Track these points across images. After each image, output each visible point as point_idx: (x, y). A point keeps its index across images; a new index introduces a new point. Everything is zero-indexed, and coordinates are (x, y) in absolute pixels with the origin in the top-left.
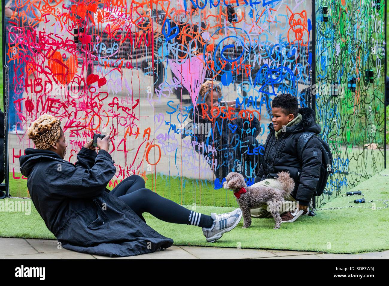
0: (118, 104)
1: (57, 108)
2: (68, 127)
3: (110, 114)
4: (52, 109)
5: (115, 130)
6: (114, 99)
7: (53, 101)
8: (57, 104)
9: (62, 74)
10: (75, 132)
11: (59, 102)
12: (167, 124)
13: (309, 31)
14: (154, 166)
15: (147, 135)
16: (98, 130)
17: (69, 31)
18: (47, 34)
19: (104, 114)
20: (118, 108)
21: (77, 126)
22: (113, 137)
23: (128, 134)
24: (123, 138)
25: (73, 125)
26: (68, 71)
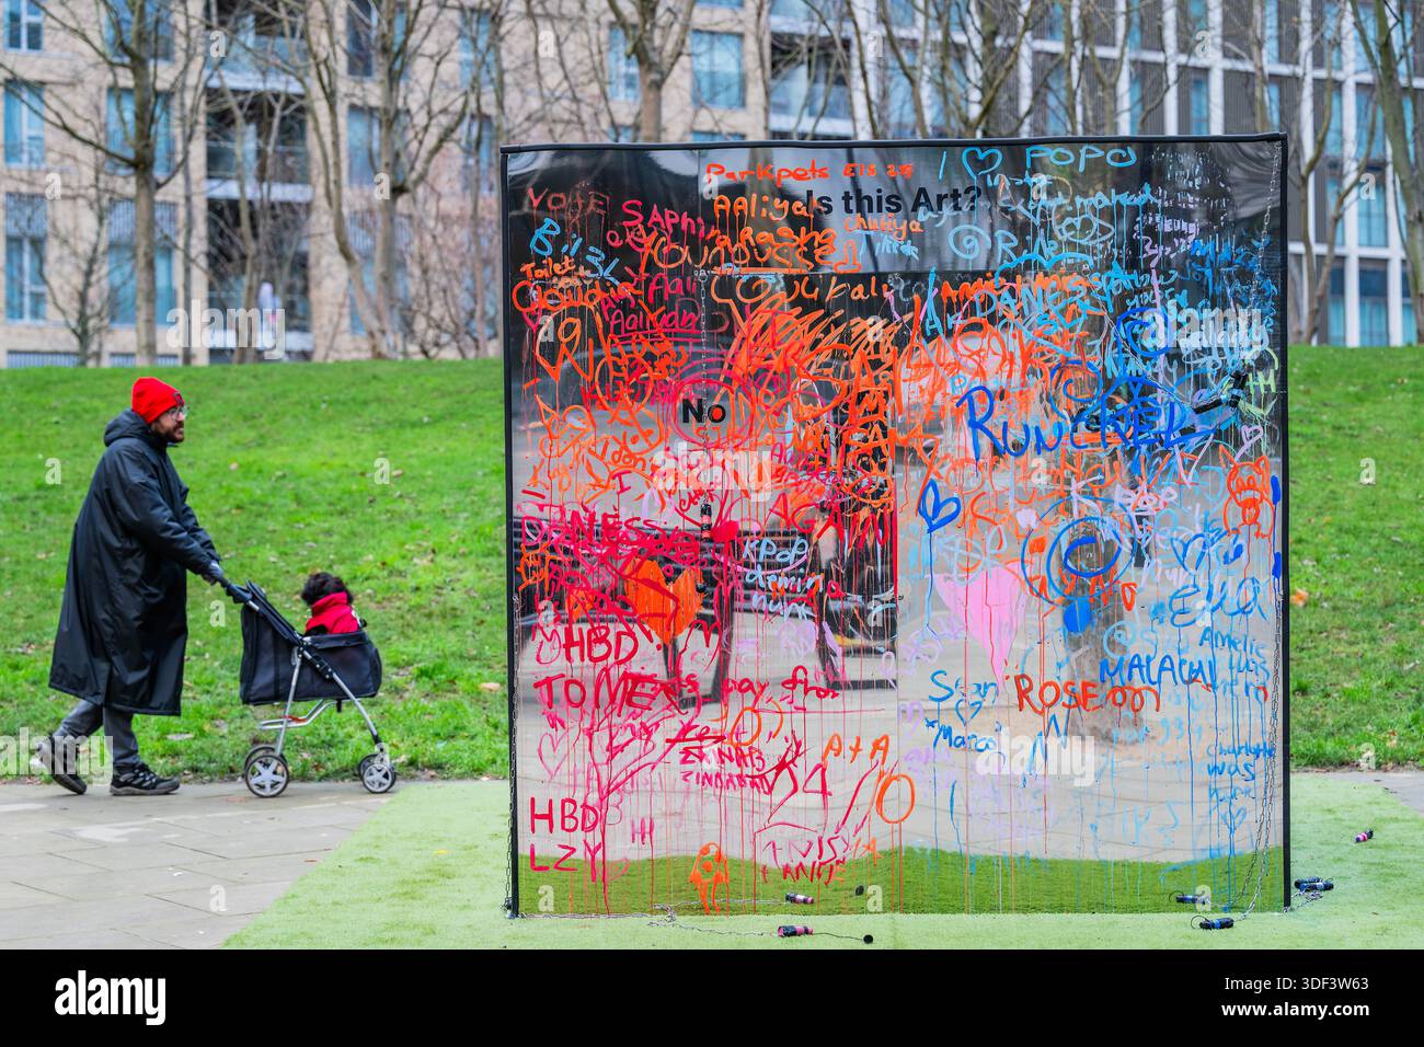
0: (806, 682)
1: (647, 695)
2: (677, 740)
3: (785, 706)
4: (635, 699)
5: (798, 745)
6: (796, 669)
7: (639, 679)
8: (649, 686)
9: (663, 615)
10: (695, 751)
11: (655, 682)
12: (931, 724)
13: (1275, 502)
14: (896, 826)
15: (879, 754)
16: (755, 744)
17: (681, 512)
18: (623, 519)
19: (771, 706)
20: (806, 692)
21: (701, 737)
22: (793, 761)
23: (832, 753)
24: (819, 761)
25: (691, 735)
26: (677, 608)
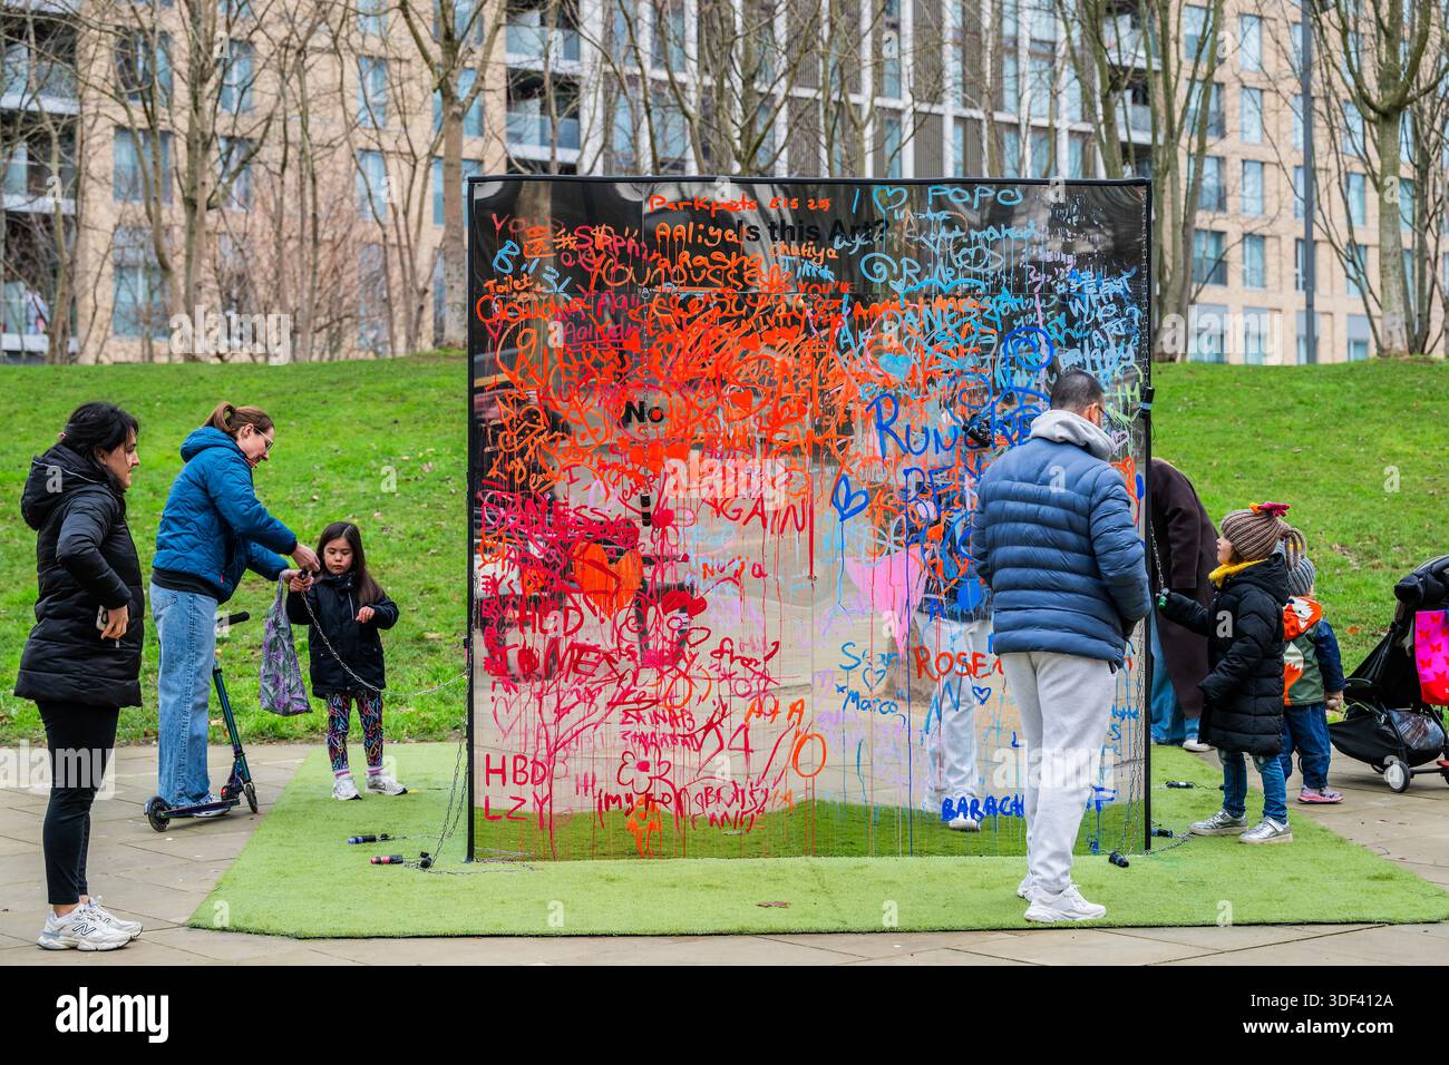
0: (732, 652)
1: (592, 663)
2: (618, 703)
3: (713, 674)
4: (581, 667)
5: (725, 708)
6: (723, 641)
7: (584, 649)
8: (593, 655)
9: (606, 592)
10: (633, 713)
11: (598, 652)
12: (841, 690)
13: (1139, 497)
14: (810, 780)
15: (795, 716)
16: (686, 707)
17: (624, 501)
18: (572, 507)
19: (700, 673)
20: (732, 661)
21: (638, 701)
22: (719, 722)
23: (754, 715)
24: (743, 722)
25: (630, 698)
26: (619, 586)
